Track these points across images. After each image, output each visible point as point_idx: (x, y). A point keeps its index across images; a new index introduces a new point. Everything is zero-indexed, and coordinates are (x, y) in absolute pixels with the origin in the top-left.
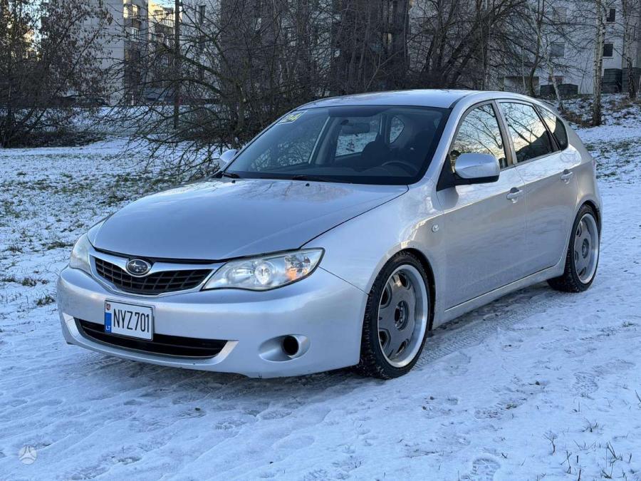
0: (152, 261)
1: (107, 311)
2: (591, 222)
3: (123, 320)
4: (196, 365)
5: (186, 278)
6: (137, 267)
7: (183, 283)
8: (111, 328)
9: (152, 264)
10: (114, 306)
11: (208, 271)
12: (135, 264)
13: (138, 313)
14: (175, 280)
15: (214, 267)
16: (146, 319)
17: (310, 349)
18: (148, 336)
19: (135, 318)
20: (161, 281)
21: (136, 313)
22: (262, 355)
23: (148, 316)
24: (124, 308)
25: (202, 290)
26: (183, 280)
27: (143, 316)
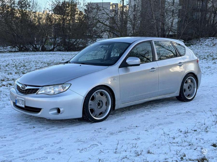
0: (26, 85)
1: (16, 99)
2: (193, 79)
3: (19, 102)
4: (35, 115)
6: (23, 87)
7: (33, 92)
9: (26, 86)
10: (17, 98)
11: (38, 89)
14: (31, 91)
15: (40, 88)
16: (23, 101)
17: (64, 112)
18: (23, 106)
19: (21, 101)
20: (28, 91)
22: (50, 113)
24: (19, 98)
25: (37, 94)
26: (33, 91)
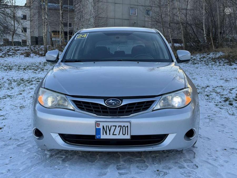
0: (122, 99)
1: (97, 127)
3: (110, 131)
5: (143, 106)
6: (113, 103)
7: (142, 108)
8: (100, 136)
10: (102, 124)
11: (153, 101)
12: (111, 101)
13: (121, 126)
14: (136, 107)
16: (126, 128)
18: (128, 137)
19: (118, 129)
20: (129, 108)
21: (119, 126)
23: (127, 127)
24: (109, 124)
25: (153, 111)
27: (124, 127)
